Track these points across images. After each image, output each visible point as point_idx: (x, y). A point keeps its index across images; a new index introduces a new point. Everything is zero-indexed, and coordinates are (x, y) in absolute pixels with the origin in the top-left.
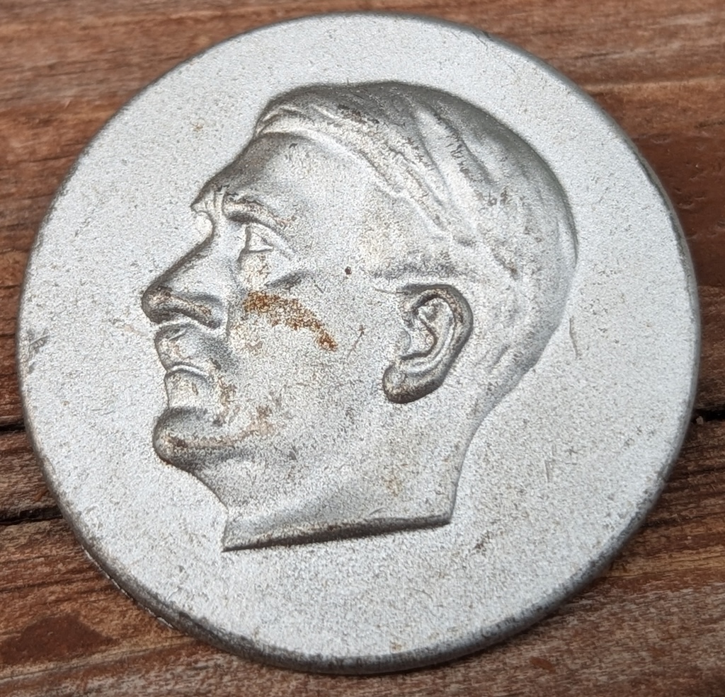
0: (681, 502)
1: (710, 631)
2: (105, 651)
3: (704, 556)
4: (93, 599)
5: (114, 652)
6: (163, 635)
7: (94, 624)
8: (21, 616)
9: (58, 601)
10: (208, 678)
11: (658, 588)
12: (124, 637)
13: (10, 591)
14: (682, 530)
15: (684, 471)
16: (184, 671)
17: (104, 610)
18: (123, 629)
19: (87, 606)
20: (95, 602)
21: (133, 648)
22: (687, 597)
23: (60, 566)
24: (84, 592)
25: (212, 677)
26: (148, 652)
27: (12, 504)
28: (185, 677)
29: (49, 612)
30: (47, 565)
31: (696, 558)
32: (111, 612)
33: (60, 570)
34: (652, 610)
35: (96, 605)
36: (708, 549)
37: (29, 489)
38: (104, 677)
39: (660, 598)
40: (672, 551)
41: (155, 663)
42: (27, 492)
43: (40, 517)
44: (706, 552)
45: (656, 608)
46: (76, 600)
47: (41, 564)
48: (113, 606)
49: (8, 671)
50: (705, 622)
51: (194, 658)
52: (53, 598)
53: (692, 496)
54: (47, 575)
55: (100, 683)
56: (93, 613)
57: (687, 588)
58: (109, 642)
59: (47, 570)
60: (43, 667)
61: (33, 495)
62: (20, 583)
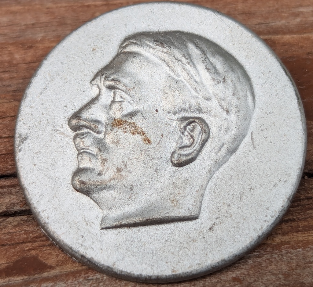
0: (298, 212)
1: (309, 267)
2: (49, 271)
3: (307, 235)
4: (45, 249)
5: (53, 272)
6: (74, 265)
7: (45, 260)
8: (14, 256)
9: (30, 250)
10: (93, 284)
11: (287, 248)
12: (57, 265)
13: (9, 245)
14: (298, 224)
15: (299, 199)
16: (83, 280)
17: (49, 254)
18: (57, 262)
19: (42, 252)
20: (45, 250)
21: (61, 270)
22: (300, 252)
23: (31, 235)
24: (41, 246)
25: (95, 283)
26: (68, 272)
27: (11, 208)
28: (83, 283)
29: (25, 254)
30: (25, 234)
31: (304, 236)
32: (52, 255)
33: (31, 237)
34: (285, 258)
35: (46, 252)
36: (309, 232)
37: (18, 202)
38: (48, 282)
39: (288, 253)
40: (293, 232)
41: (70, 277)
42: (18, 203)
43: (23, 214)
44: (308, 233)
45: (286, 257)
46: (37, 249)
47: (23, 234)
48: (53, 252)
49: (7, 279)
50: (307, 263)
51: (87, 275)
52: (27, 248)
53: (302, 209)
54: (25, 239)
55: (47, 285)
56: (45, 255)
57: (299, 248)
58: (51, 268)
59: (25, 236)
60: (22, 278)
61: (20, 204)
62: (13, 242)
